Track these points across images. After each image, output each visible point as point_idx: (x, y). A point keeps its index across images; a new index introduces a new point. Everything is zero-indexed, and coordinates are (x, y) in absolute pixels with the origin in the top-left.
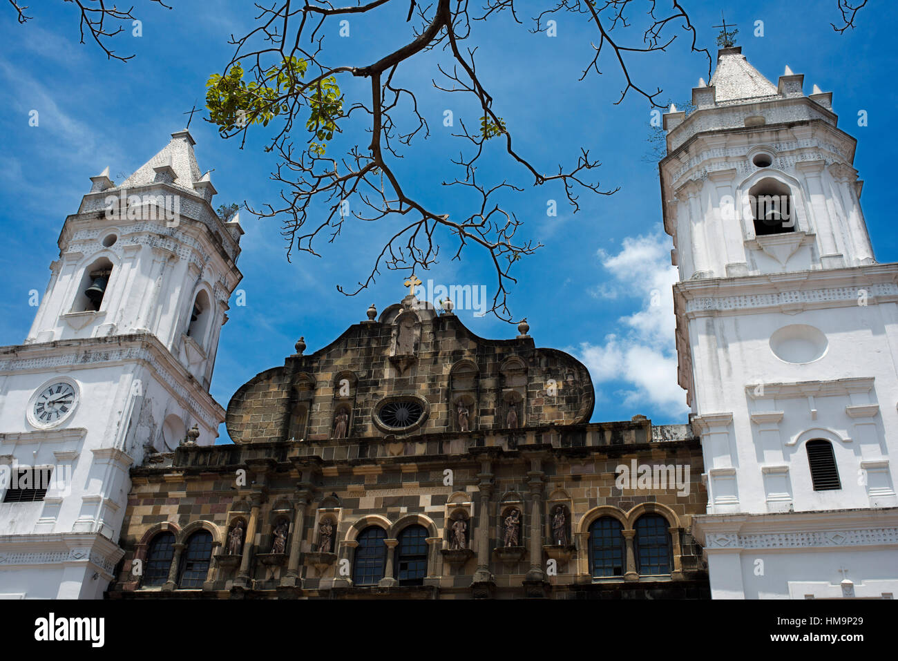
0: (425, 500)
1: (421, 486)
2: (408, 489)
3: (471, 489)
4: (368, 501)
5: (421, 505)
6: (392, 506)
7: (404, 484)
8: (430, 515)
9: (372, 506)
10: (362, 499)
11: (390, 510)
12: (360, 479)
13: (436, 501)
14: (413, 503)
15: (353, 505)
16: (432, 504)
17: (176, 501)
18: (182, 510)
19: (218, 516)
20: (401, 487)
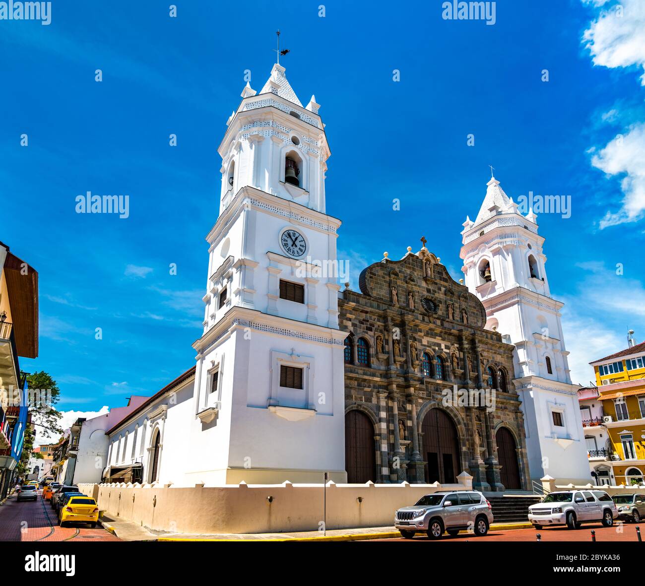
0: (443, 347)
1: (442, 340)
2: (438, 340)
3: (456, 345)
4: (425, 341)
5: (442, 348)
6: (434, 346)
7: (437, 337)
8: (445, 352)
9: (426, 344)
10: (423, 340)
11: (433, 347)
12: (420, 331)
13: (447, 347)
14: (439, 345)
15: (420, 341)
16: (445, 348)
17: (350, 320)
18: (354, 325)
19: (369, 332)
20: (435, 338)
